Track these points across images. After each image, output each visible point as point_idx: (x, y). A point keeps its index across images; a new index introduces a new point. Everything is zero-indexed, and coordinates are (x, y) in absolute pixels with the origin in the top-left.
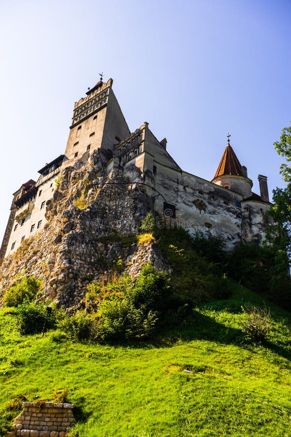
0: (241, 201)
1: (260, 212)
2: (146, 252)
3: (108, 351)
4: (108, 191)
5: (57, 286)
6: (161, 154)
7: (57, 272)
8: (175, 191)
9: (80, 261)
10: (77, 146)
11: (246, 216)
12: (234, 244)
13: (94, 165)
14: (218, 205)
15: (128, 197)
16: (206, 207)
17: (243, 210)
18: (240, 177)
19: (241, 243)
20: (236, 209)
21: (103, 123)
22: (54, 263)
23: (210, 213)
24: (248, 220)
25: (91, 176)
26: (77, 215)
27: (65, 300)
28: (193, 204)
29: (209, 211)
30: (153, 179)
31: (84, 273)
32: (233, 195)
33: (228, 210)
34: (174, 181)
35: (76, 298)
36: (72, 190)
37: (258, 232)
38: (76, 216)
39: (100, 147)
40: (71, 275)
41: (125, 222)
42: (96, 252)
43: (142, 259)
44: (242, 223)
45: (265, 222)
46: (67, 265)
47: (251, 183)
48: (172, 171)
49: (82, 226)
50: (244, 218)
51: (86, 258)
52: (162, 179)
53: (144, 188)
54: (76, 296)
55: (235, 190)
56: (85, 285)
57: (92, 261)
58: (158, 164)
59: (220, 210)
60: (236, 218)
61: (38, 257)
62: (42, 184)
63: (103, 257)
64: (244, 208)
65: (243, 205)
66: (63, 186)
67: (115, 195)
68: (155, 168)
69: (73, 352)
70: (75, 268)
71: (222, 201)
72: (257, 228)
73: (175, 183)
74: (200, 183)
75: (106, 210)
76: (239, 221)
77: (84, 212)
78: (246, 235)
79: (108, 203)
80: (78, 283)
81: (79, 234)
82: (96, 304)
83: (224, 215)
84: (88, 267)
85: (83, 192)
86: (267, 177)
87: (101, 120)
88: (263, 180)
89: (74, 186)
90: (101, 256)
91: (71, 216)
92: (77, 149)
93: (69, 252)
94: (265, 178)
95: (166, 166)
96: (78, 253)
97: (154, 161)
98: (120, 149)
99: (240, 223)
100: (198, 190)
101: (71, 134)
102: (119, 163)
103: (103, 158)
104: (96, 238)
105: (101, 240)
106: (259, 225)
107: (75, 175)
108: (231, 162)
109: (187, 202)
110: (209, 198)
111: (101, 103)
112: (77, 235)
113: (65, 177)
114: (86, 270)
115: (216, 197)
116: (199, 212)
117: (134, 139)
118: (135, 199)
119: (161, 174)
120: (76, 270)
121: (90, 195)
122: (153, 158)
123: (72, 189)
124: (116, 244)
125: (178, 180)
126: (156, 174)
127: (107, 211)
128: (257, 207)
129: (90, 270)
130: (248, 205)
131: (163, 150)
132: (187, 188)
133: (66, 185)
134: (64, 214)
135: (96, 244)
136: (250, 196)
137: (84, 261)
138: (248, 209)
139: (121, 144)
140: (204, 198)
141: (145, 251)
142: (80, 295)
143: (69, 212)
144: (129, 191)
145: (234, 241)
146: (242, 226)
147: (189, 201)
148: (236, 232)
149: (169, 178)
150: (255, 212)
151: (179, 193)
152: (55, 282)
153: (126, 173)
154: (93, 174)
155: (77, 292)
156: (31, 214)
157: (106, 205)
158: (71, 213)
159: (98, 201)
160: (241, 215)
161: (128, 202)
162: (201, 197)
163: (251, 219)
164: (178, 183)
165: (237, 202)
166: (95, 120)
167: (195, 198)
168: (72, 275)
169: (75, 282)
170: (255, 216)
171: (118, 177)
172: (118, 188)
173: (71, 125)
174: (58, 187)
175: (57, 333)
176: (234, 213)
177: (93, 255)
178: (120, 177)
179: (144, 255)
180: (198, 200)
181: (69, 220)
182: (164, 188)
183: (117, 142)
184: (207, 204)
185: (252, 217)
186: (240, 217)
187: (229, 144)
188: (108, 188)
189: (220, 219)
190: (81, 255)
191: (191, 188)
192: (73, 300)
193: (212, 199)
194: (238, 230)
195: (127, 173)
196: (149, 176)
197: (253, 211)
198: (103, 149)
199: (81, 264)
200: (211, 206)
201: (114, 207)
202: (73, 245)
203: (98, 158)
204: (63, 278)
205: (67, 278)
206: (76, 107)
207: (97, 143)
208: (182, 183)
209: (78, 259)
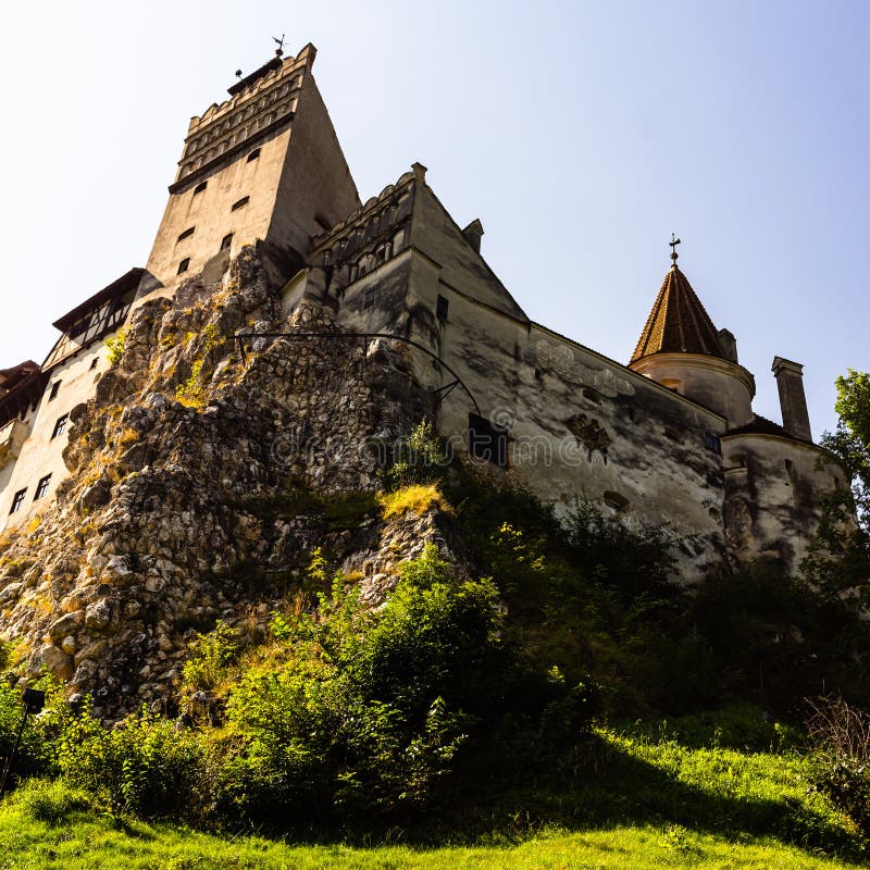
0: (722, 436)
1: (784, 470)
2: (414, 537)
3: (259, 853)
4: (283, 362)
5: (76, 642)
6: (462, 264)
7: (82, 595)
8: (508, 383)
9: (169, 566)
10: (187, 240)
11: (738, 482)
12: (703, 568)
13: (242, 288)
14: (649, 440)
15: (352, 382)
16: (610, 441)
17: (727, 463)
18: (716, 362)
19: (723, 567)
20: (704, 456)
21: (277, 169)
22: (75, 572)
23: (621, 462)
24: (747, 496)
25: (229, 320)
26: (174, 421)
27: (104, 691)
28: (564, 428)
29: (618, 455)
30: (435, 336)
31: (181, 603)
32: (696, 412)
33: (681, 458)
34: (504, 352)
35: (144, 687)
36: (162, 366)
37: (780, 535)
38: (168, 424)
39: (263, 237)
40: (133, 606)
41: (337, 457)
42: (232, 541)
43: (400, 559)
44: (724, 504)
45: (802, 505)
46: (124, 572)
47: (749, 382)
48: (499, 319)
49: (189, 457)
50: (730, 488)
51: (192, 557)
52: (467, 341)
53: (406, 359)
54: (145, 680)
55: (700, 397)
56: (183, 645)
57: (216, 568)
58: (452, 293)
59: (655, 456)
60: (706, 487)
61: (25, 583)
62: (63, 363)
63: (256, 559)
64: (732, 458)
65: (727, 446)
66: (132, 356)
67: (307, 376)
68: (443, 303)
69: (113, 855)
70: (151, 584)
71: (660, 429)
72: (775, 522)
73: (507, 358)
74: (588, 367)
75: (275, 417)
76: (716, 498)
77: (197, 415)
78: (739, 544)
79: (280, 401)
80: (156, 636)
81: (175, 478)
82: (219, 701)
83: (667, 472)
84: (198, 585)
85: (197, 367)
86: (802, 366)
87: (272, 162)
88: (789, 376)
89: (168, 353)
90: (248, 556)
91: (151, 426)
92: (186, 248)
93: (134, 530)
94: (796, 369)
95: (478, 303)
96: (164, 536)
97: (441, 281)
98: (330, 250)
99: (720, 502)
100: (581, 386)
101: (170, 206)
102: (324, 286)
103: (273, 270)
104: (234, 499)
105: (251, 507)
106: (782, 512)
107: (173, 321)
108: (683, 317)
109: (545, 421)
110: (618, 416)
111: (274, 114)
112: (167, 480)
113: (140, 330)
114: (189, 595)
115: (639, 413)
116: (586, 455)
117: (378, 214)
118: (376, 388)
119: (463, 324)
120: (156, 594)
121: (220, 375)
122: (436, 272)
123: (162, 364)
124: (303, 521)
125: (517, 348)
126: (448, 322)
127: (278, 423)
128: (774, 455)
129: (206, 599)
130: (743, 448)
131: (469, 252)
132: (546, 377)
133: (143, 354)
134: (125, 420)
135: (231, 516)
136: (749, 422)
137: (187, 565)
138: (746, 458)
139: (332, 233)
140: (601, 414)
141: (408, 535)
142: (162, 677)
143: (144, 412)
144: (356, 364)
145: (703, 559)
146: (726, 514)
147: (554, 419)
148: (707, 532)
149: (488, 338)
150: (766, 470)
151: (521, 391)
152: (71, 628)
153: (345, 317)
154: (235, 316)
155: (152, 666)
156: (16, 459)
157: (275, 405)
158: (151, 416)
159: (249, 388)
160: (722, 477)
161: (349, 395)
162: (592, 408)
163: (754, 493)
164: (517, 358)
165: (708, 434)
166: (254, 162)
167: (572, 411)
168: (137, 604)
169: (146, 632)
170: (769, 484)
171: (320, 322)
172: (318, 355)
173: (173, 181)
174: (116, 363)
175: (57, 792)
176: (701, 469)
177: (220, 550)
178: (327, 323)
179: (404, 547)
180: (583, 416)
181: (142, 438)
182: (471, 367)
183: (320, 231)
184: (611, 432)
185: (757, 484)
186: (717, 485)
187: (675, 266)
188: (285, 351)
189: (653, 483)
190: (174, 546)
191: (561, 378)
192: (134, 692)
193: (627, 420)
194: (714, 526)
195: (351, 315)
196: (422, 325)
197: (760, 465)
198: (272, 244)
199: (173, 574)
200: (624, 441)
201: (303, 412)
202: (150, 509)
203: (256, 269)
204: (102, 612)
205: (116, 614)
206: (195, 130)
207: (253, 227)
208: (531, 360)
209: (164, 557)
